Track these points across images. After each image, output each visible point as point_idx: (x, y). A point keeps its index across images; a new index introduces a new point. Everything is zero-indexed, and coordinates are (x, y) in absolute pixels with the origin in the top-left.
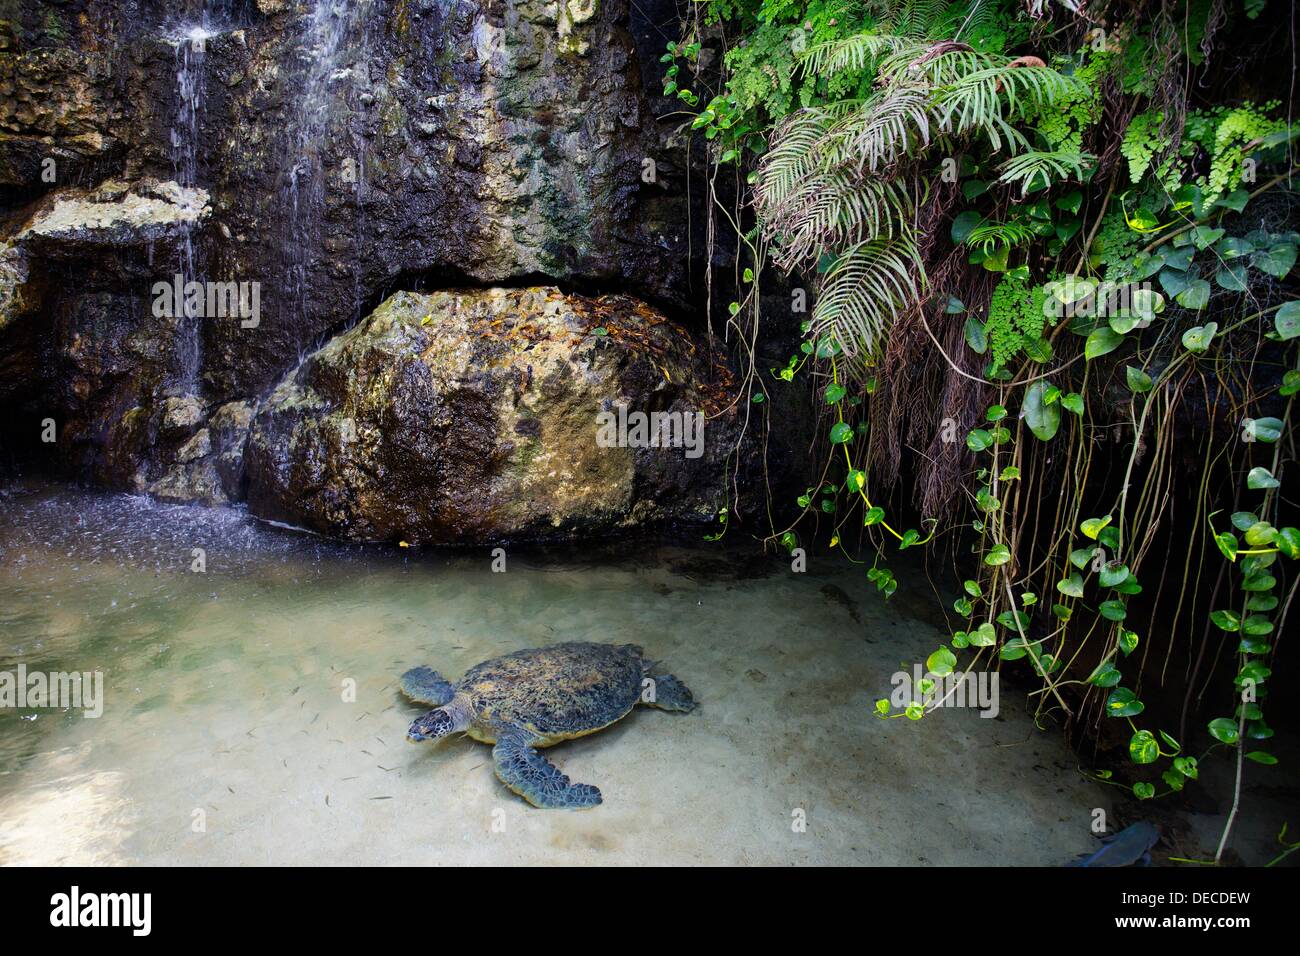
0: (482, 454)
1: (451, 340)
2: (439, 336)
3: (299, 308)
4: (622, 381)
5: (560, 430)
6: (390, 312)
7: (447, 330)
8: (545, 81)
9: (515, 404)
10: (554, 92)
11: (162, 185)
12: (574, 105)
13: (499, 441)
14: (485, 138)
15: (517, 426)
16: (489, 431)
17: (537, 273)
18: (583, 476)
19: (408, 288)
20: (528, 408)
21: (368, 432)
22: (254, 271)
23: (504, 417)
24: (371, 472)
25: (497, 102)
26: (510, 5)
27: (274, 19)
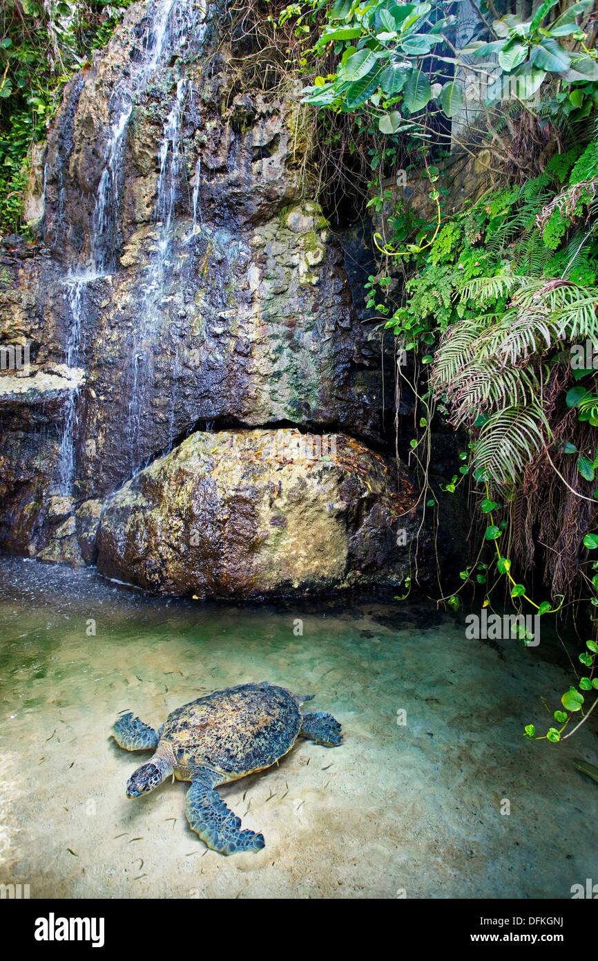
0: (248, 538)
1: (229, 464)
2: (222, 461)
3: (135, 442)
4: (340, 491)
5: (299, 523)
6: (189, 445)
7: (227, 457)
8: (291, 300)
9: (270, 505)
10: (296, 308)
11: (58, 367)
12: (309, 315)
13: (259, 530)
14: (253, 336)
15: (271, 521)
16: (253, 523)
17: (284, 420)
18: (314, 555)
19: (203, 430)
20: (278, 509)
21: (175, 522)
22: (109, 419)
23: (262, 515)
24: (176, 549)
25: (262, 314)
26: (270, 256)
27: (129, 269)
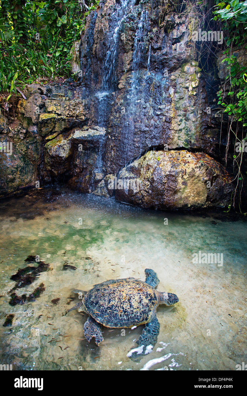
0: (174, 189)
1: (165, 163)
2: (162, 161)
4: (206, 173)
5: (192, 184)
6: (150, 155)
7: (164, 161)
8: (185, 101)
9: (182, 178)
10: (187, 104)
11: (96, 127)
12: (192, 107)
13: (178, 186)
14: (172, 116)
15: (182, 183)
16: (176, 184)
17: (183, 147)
18: (196, 195)
19: (153, 150)
20: (185, 179)
21: (147, 183)
22: (116, 146)
23: (179, 181)
24: (148, 192)
25: (175, 107)
26: (178, 83)
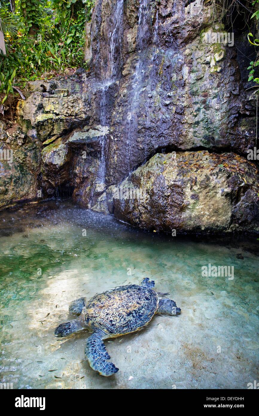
0: (179, 205)
1: (172, 168)
2: (168, 167)
4: (228, 182)
5: (205, 198)
6: (154, 160)
7: (171, 165)
8: (206, 82)
9: (191, 189)
10: (208, 86)
11: (97, 126)
12: (215, 89)
13: (185, 201)
14: (185, 104)
15: (191, 196)
16: (182, 197)
17: (201, 146)
18: (212, 214)
19: (160, 152)
20: (195, 191)
21: (146, 196)
22: (119, 149)
23: (187, 193)
24: (146, 208)
25: (189, 92)
26: (194, 59)
27: (126, 76)
